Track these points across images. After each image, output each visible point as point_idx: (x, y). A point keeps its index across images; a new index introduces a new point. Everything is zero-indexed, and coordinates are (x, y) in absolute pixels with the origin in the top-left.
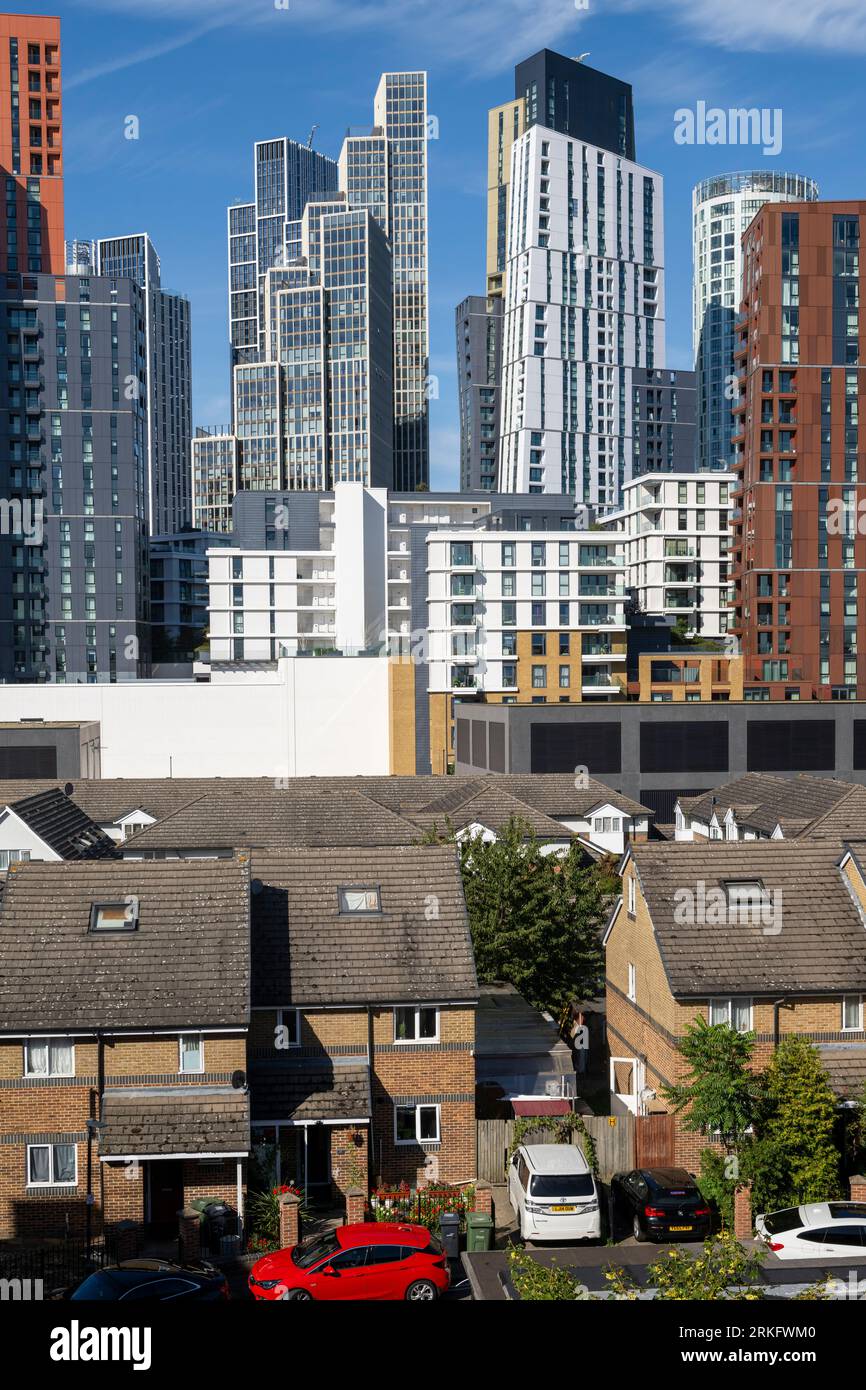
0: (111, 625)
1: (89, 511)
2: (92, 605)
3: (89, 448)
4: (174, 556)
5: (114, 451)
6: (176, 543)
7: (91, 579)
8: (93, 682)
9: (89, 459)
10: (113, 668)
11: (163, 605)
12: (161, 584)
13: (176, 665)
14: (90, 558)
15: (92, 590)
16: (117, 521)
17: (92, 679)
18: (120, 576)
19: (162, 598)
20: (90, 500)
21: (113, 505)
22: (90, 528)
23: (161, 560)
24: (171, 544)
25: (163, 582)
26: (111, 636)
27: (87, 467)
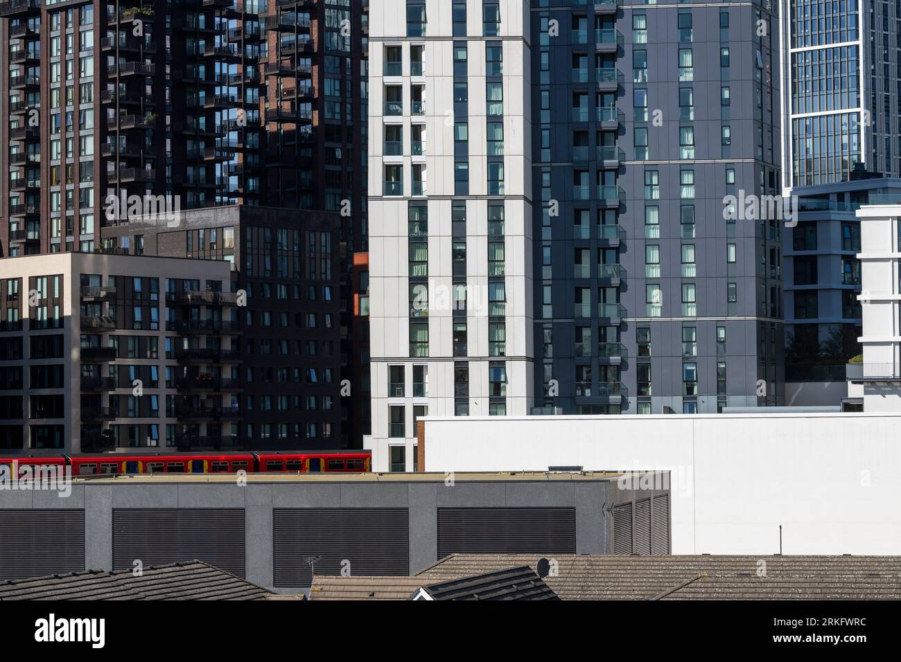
0: (719, 325)
1: (688, 154)
2: (691, 295)
3: (688, 59)
4: (833, 217)
5: (725, 63)
6: (841, 196)
7: (690, 255)
8: (692, 411)
9: (688, 76)
10: (721, 389)
11: (815, 292)
12: (814, 259)
13: (827, 384)
14: (688, 224)
15: (691, 272)
16: (729, 167)
17: (691, 407)
18: (732, 250)
19: (814, 281)
20: (689, 137)
21: (723, 144)
22: (688, 178)
23: (814, 224)
24: (833, 198)
25: (815, 257)
26: (719, 341)
27: (684, 88)
